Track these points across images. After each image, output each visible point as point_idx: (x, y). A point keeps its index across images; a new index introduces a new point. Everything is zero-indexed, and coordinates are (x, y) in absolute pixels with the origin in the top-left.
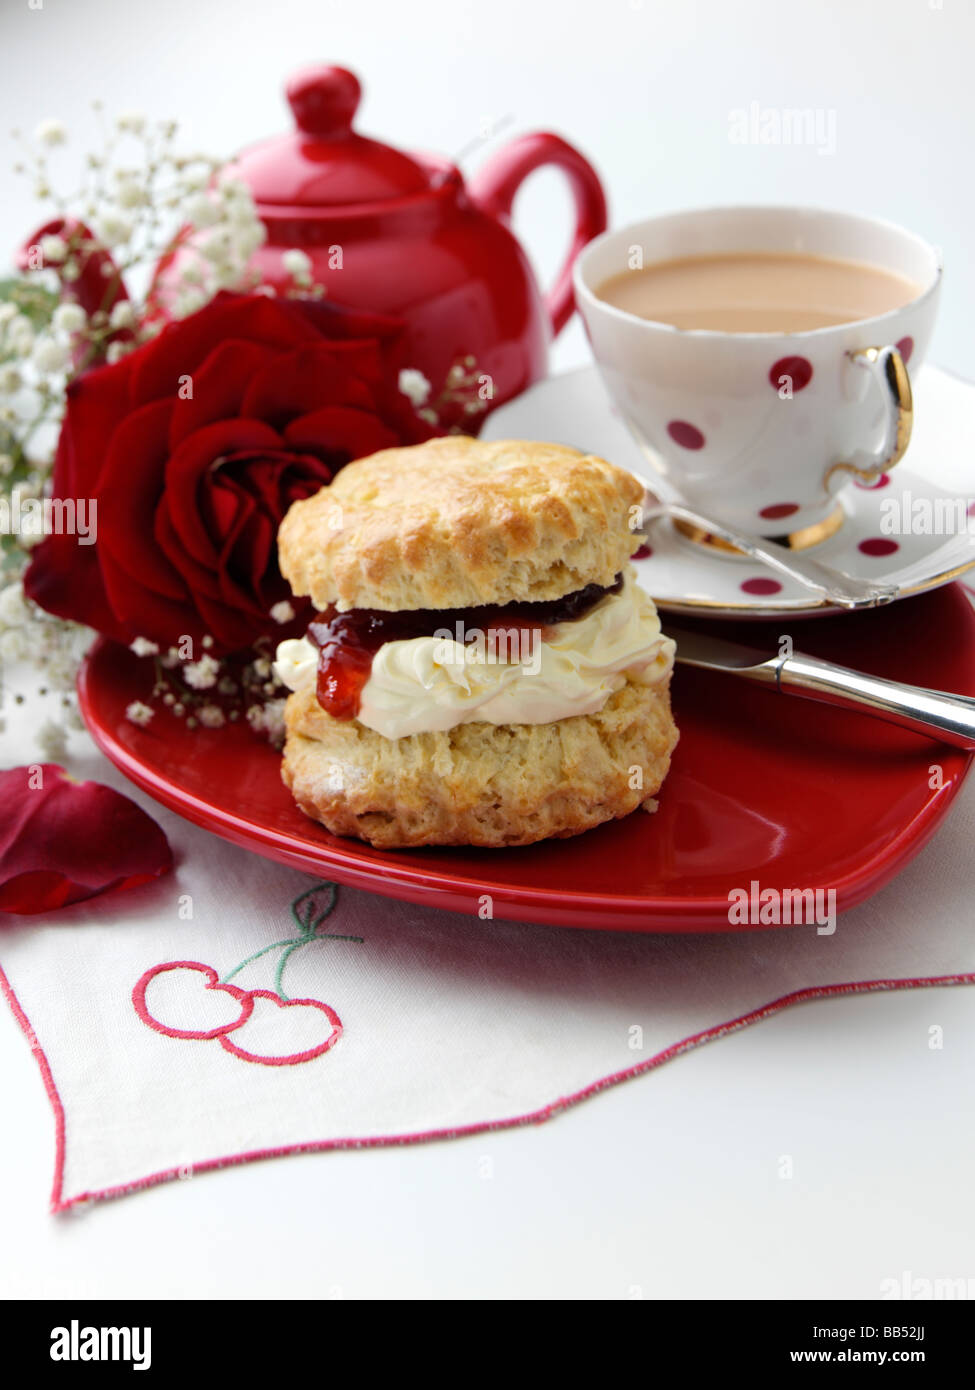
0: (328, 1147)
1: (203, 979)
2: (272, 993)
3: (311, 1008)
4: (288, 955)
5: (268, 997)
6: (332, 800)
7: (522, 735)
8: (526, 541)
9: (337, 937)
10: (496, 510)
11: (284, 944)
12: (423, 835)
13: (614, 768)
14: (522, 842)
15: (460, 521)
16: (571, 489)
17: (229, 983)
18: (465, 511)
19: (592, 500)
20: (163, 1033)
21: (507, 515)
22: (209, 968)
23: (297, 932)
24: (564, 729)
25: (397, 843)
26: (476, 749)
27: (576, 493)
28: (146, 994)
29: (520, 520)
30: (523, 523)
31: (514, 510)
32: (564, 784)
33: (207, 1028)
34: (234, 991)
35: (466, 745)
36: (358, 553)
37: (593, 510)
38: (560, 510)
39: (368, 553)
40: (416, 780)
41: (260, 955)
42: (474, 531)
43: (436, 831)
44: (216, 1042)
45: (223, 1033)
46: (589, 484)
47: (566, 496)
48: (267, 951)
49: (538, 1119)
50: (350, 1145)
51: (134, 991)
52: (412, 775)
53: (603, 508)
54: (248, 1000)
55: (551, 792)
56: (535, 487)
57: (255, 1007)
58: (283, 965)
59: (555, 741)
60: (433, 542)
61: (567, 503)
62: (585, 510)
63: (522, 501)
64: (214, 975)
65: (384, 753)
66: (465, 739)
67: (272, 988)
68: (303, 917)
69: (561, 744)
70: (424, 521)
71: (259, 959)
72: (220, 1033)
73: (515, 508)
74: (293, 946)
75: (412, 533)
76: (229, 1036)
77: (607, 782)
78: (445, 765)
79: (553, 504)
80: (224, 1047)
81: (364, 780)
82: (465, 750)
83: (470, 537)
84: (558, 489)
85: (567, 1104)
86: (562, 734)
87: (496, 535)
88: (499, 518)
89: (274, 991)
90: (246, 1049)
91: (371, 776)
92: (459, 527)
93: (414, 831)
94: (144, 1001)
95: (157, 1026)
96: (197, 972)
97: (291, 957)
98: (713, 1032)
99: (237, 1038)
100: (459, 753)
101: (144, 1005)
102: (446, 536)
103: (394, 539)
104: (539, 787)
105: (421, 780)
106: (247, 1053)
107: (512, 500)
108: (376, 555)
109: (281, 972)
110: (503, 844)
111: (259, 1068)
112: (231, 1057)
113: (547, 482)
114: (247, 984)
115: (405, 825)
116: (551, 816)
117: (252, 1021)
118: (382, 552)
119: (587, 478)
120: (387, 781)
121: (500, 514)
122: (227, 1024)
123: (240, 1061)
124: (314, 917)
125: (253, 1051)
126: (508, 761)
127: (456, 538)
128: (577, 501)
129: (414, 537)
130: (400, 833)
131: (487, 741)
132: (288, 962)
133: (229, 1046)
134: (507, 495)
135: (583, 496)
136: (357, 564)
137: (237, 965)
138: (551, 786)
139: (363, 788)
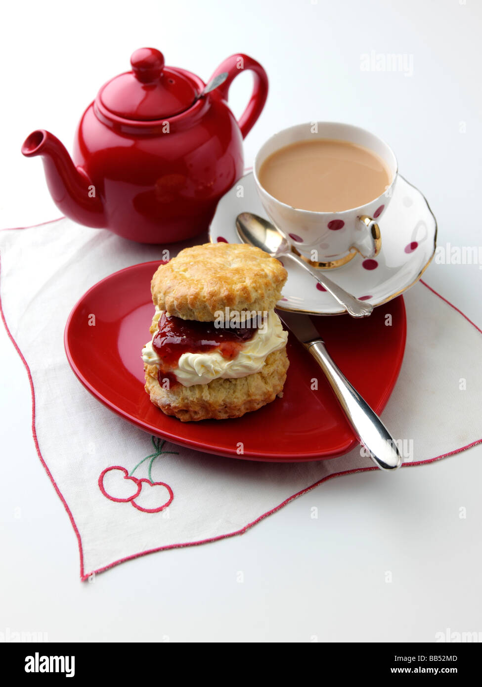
0: (171, 548)
1: (123, 474)
2: (148, 480)
3: (162, 486)
4: (152, 461)
5: (146, 482)
6: (166, 406)
7: (234, 382)
8: (232, 303)
9: (169, 453)
10: (223, 290)
11: (151, 456)
12: (199, 418)
13: (267, 389)
14: (235, 417)
15: (210, 293)
16: (253, 282)
17: (132, 476)
18: (212, 289)
19: (260, 287)
20: (111, 500)
21: (226, 293)
22: (125, 469)
23: (155, 452)
24: (249, 378)
25: (190, 420)
26: (217, 389)
27: (254, 285)
28: (103, 482)
29: (230, 296)
30: (231, 297)
31: (229, 291)
32: (249, 399)
33: (126, 497)
34: (135, 480)
35: (214, 387)
36: (174, 297)
37: (260, 292)
38: (246, 292)
39: (177, 299)
40: (196, 401)
41: (142, 462)
42: (213, 297)
43: (204, 416)
44: (130, 503)
45: (132, 499)
46: (260, 281)
47: (250, 285)
48: (144, 460)
49: (241, 532)
50: (178, 546)
51: (99, 481)
52: (195, 400)
53: (264, 291)
54: (139, 483)
55: (244, 402)
56: (240, 280)
57: (143, 487)
58: (151, 467)
59: (246, 383)
60: (199, 299)
61: (250, 289)
62: (257, 291)
63: (234, 287)
64: (126, 472)
65: (184, 391)
66: (213, 385)
67: (147, 477)
68: (156, 443)
69: (248, 384)
70: (197, 290)
71: (142, 464)
72: (131, 499)
73: (231, 290)
74: (154, 457)
75: (192, 295)
76: (134, 500)
77: (265, 394)
78: (207, 396)
79: (245, 289)
80: (133, 505)
81: (177, 401)
82: (213, 389)
83: (212, 299)
84: (248, 282)
85: (251, 526)
86: (248, 381)
87: (222, 300)
88: (223, 293)
89: (148, 479)
90: (141, 506)
91: (180, 399)
92: (209, 295)
93: (196, 417)
94: (103, 485)
95: (108, 497)
96: (120, 471)
97: (153, 463)
98: (300, 493)
99: (137, 501)
100: (211, 391)
101: (103, 487)
102: (204, 297)
103: (186, 296)
104: (240, 401)
105: (198, 401)
106: (141, 508)
107: (230, 286)
108: (179, 300)
109: (150, 470)
110: (228, 418)
111: (145, 514)
112: (135, 509)
113: (245, 278)
114: (139, 477)
115: (193, 414)
116: (245, 408)
117: (142, 494)
118: (182, 300)
119: (260, 277)
120: (186, 401)
121: (224, 293)
122: (133, 495)
123: (139, 511)
124: (160, 443)
125: (143, 506)
126: (229, 392)
127: (207, 299)
128: (254, 288)
129: (192, 297)
130: (191, 417)
131: (221, 385)
132: (152, 465)
133: (134, 505)
134: (229, 284)
135: (256, 286)
136: (173, 302)
137: (134, 467)
138: (245, 400)
139: (177, 404)
